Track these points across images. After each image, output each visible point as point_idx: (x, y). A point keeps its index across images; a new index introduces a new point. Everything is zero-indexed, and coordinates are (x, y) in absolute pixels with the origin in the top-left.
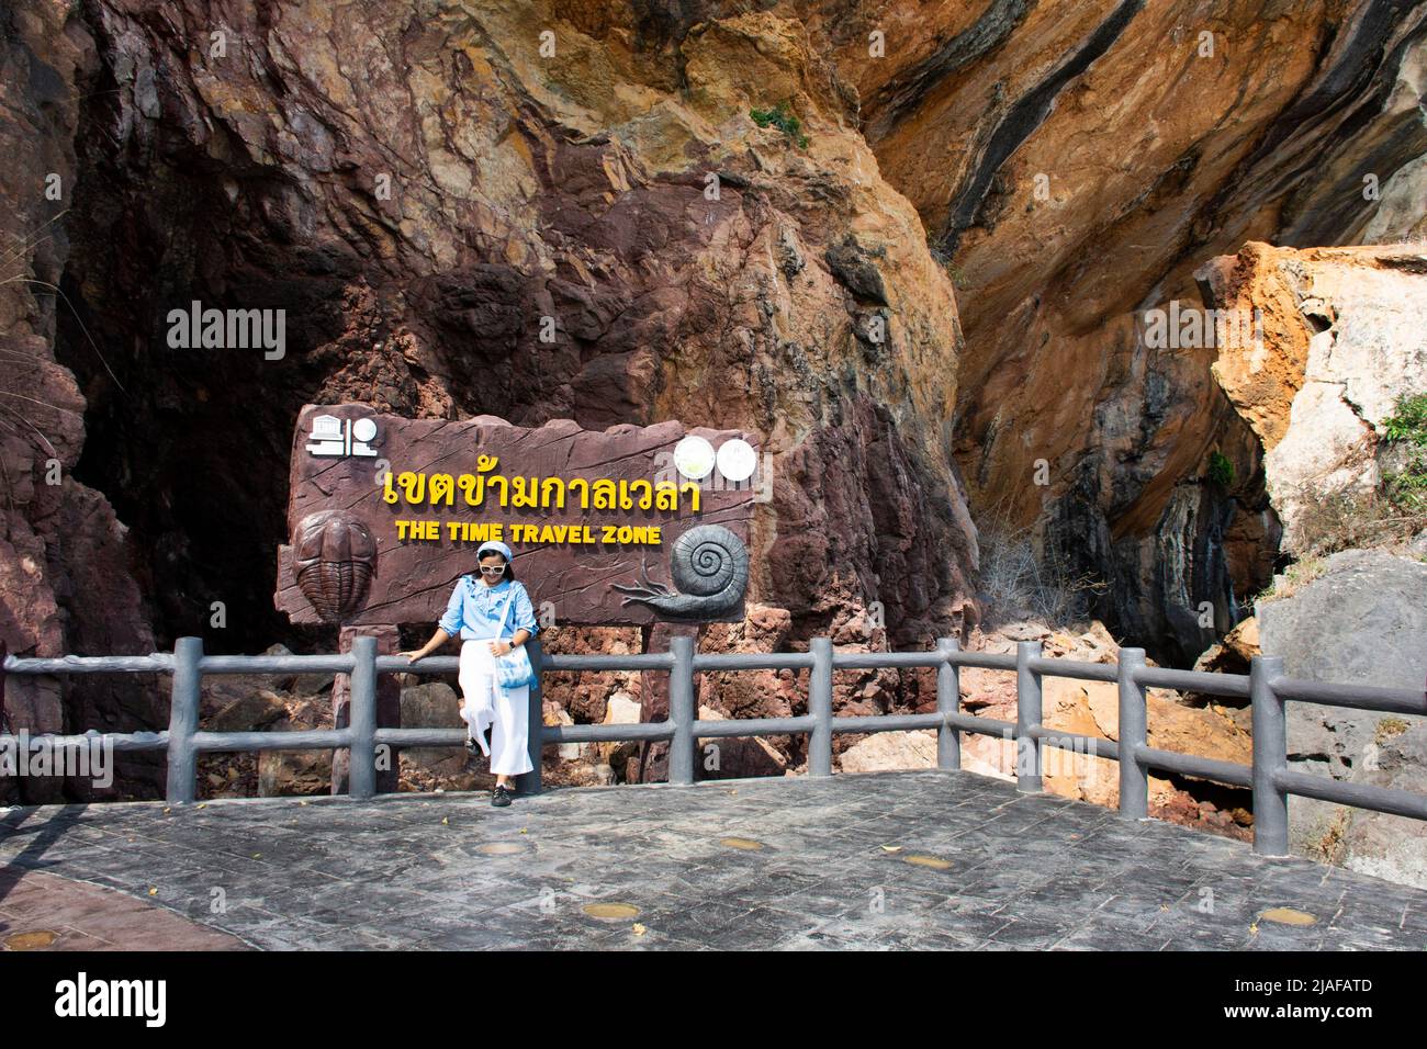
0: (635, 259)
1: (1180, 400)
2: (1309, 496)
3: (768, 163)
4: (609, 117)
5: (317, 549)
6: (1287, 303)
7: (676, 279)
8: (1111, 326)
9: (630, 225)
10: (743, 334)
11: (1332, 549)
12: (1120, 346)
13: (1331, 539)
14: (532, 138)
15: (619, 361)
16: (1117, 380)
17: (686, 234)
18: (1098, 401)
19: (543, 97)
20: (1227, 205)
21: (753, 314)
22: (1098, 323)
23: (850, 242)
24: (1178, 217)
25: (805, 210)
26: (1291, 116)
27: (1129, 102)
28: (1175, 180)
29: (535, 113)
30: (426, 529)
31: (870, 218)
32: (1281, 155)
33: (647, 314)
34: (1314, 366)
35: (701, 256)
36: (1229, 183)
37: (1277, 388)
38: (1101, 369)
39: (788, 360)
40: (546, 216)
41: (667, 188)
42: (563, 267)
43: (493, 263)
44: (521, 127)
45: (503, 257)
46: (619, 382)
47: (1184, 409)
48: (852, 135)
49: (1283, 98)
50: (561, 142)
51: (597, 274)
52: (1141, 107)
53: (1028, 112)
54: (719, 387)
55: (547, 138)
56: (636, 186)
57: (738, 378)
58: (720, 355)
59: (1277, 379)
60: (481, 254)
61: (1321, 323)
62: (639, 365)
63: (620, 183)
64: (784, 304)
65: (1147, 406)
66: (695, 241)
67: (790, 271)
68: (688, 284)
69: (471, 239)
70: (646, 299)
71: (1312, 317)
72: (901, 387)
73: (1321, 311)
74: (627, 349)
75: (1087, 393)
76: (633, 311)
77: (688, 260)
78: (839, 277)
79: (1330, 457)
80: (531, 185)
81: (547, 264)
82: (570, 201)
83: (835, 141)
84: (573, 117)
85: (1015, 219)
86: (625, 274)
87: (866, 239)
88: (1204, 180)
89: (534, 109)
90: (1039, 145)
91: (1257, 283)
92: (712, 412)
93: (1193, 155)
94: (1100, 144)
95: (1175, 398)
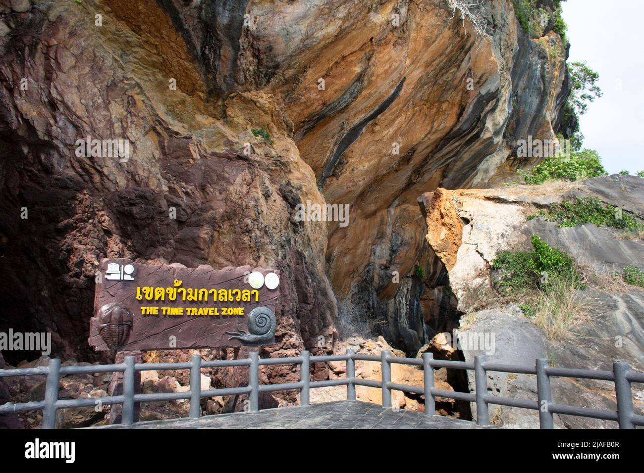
0: (203, 189)
1: (405, 245)
2: (467, 288)
3: (258, 151)
4: (191, 127)
5: (108, 319)
6: (454, 212)
7: (220, 197)
8: (379, 214)
9: (201, 174)
10: (249, 221)
11: (477, 310)
12: (382, 222)
13: (476, 305)
14: (158, 134)
15: (195, 230)
16: (381, 236)
17: (224, 179)
18: (373, 244)
19: (164, 117)
20: (425, 169)
21: (253, 213)
22: (374, 213)
23: (288, 184)
24: (406, 173)
25: (271, 170)
26: (448, 137)
27: (392, 130)
28: (406, 159)
29: (160, 124)
30: (153, 310)
31: (296, 174)
32: (445, 151)
33: (207, 211)
34: (465, 238)
35: (231, 188)
36: (425, 161)
37: (451, 245)
38: (375, 232)
39: (266, 232)
40: (164, 167)
41: (215, 159)
42: (172, 190)
43: (143, 187)
44: (154, 129)
45: (147, 185)
46: (195, 239)
47: (406, 248)
48: (289, 140)
49: (446, 130)
50: (171, 136)
51: (187, 193)
52: (396, 132)
53: (355, 133)
54: (237, 243)
55: (165, 134)
56: (202, 157)
57: (246, 239)
58: (239, 230)
59: (451, 241)
60: (137, 183)
61: (466, 221)
62: (204, 233)
63: (196, 156)
64: (265, 209)
65: (392, 247)
66: (228, 182)
67: (267, 196)
68: (226, 200)
69: (133, 176)
70: (207, 205)
71: (463, 218)
72: (308, 243)
73: (467, 216)
74: (198, 225)
75: (369, 242)
76: (202, 210)
77: (226, 190)
78: (285, 198)
79: (473, 273)
80: (157, 154)
81: (165, 188)
82: (174, 161)
83: (283, 142)
84: (176, 126)
85: (347, 174)
86: (198, 194)
87: (294, 182)
88: (416, 159)
89: (160, 122)
90: (357, 146)
91: (442, 204)
92: (234, 253)
93: (413, 150)
94: (380, 145)
95: (403, 243)
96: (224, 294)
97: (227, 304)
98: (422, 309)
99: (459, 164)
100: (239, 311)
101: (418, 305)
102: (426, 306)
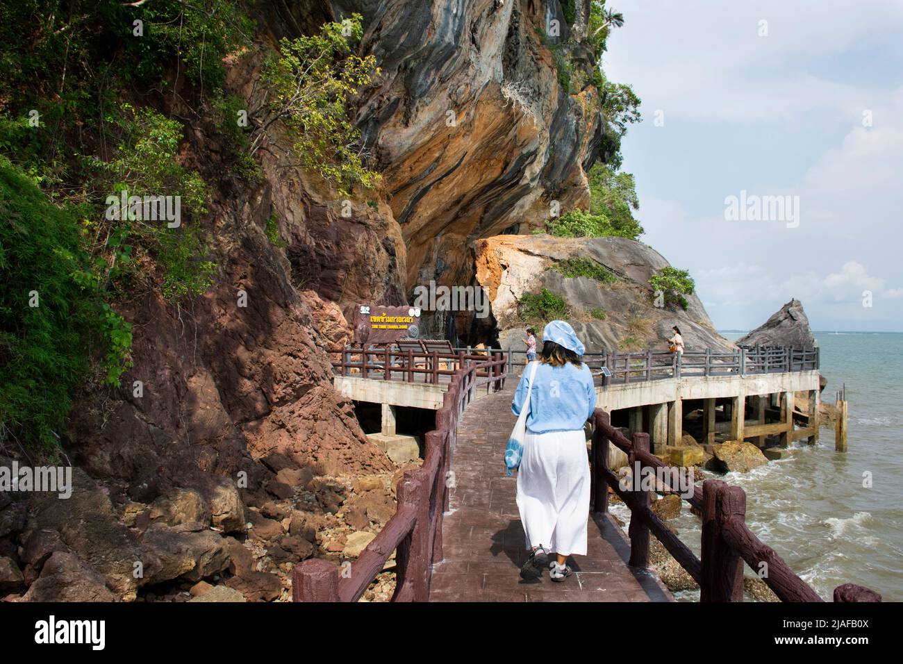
0: (338, 244)
2: (503, 315)
3: (371, 217)
4: (325, 198)
6: (496, 259)
7: (349, 251)
8: (428, 243)
9: (335, 234)
10: (370, 268)
11: (509, 328)
12: (430, 249)
13: (508, 325)
14: (304, 203)
15: (334, 272)
16: (428, 260)
17: (351, 237)
18: (421, 268)
19: (310, 192)
20: (471, 206)
21: (372, 263)
22: (424, 242)
23: (387, 238)
25: (378, 230)
26: (492, 185)
27: (451, 185)
28: (458, 202)
29: (306, 196)
30: (375, 326)
31: (391, 231)
32: (488, 194)
33: (342, 260)
34: (503, 280)
35: (357, 245)
36: (472, 201)
37: (493, 283)
38: (423, 257)
39: (379, 275)
40: (308, 227)
41: (343, 222)
42: (318, 245)
43: (302, 245)
44: (302, 200)
45: (305, 243)
46: (334, 279)
47: (448, 271)
48: (388, 206)
49: (491, 180)
50: (312, 204)
51: (327, 247)
52: (453, 187)
53: (425, 191)
54: (361, 282)
55: (308, 203)
56: (335, 220)
57: (367, 279)
58: (362, 273)
59: (493, 281)
60: (299, 241)
61: (505, 267)
62: (341, 274)
63: (331, 220)
64: (377, 259)
65: (437, 270)
66: (354, 240)
67: (378, 250)
68: (354, 253)
69: (297, 237)
70: (341, 255)
71: (502, 265)
72: (398, 279)
73: (504, 264)
74: (336, 269)
75: (418, 266)
76: (337, 258)
77: (354, 246)
78: (387, 250)
79: (507, 305)
80: (304, 219)
81: (314, 244)
82: (315, 223)
83: (384, 208)
84: (317, 198)
85: (416, 220)
86: (334, 248)
87: (390, 236)
88: (465, 200)
89: (306, 195)
90: (425, 199)
91: (488, 252)
92: (358, 288)
93: (464, 195)
94: (441, 197)
95: (446, 268)
96: (400, 319)
97: (401, 324)
98: (457, 325)
99: (499, 203)
100: (405, 327)
101: (453, 321)
102: (460, 322)
